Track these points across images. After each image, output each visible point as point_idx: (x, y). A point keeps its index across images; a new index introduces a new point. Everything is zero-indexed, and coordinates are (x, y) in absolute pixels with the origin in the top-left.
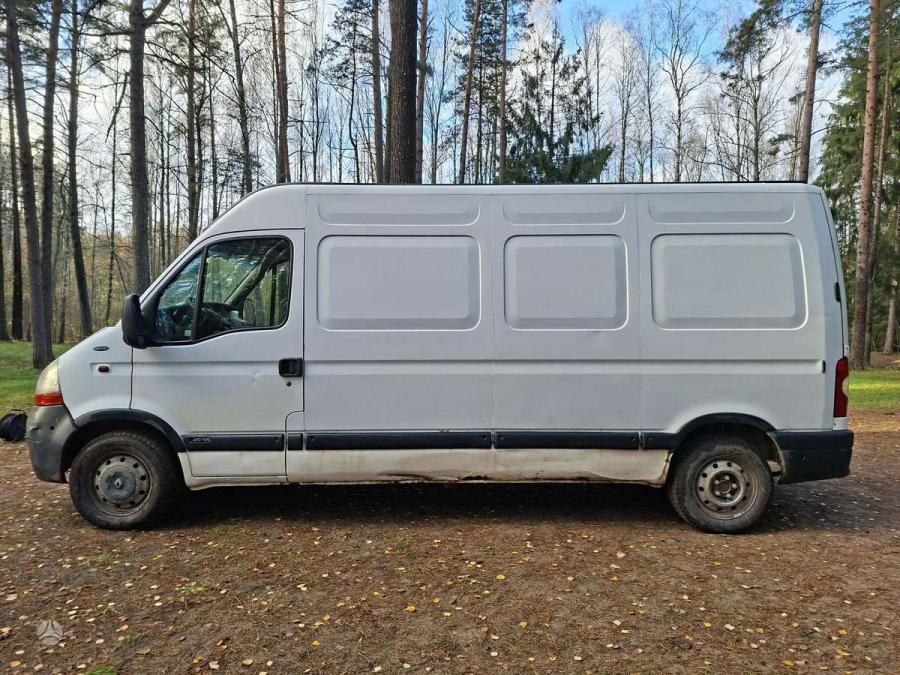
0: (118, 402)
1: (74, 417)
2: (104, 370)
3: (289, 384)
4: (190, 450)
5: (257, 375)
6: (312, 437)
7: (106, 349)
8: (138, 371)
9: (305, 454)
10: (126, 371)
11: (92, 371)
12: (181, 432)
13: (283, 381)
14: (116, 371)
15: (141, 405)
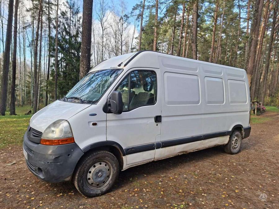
0: (101, 139)
1: (81, 148)
2: (95, 124)
3: (157, 125)
4: (127, 155)
5: (148, 123)
6: (163, 143)
7: (95, 115)
8: (109, 124)
9: (161, 149)
10: (103, 124)
11: (89, 125)
12: (124, 147)
13: (156, 124)
14: (100, 125)
15: (111, 138)
